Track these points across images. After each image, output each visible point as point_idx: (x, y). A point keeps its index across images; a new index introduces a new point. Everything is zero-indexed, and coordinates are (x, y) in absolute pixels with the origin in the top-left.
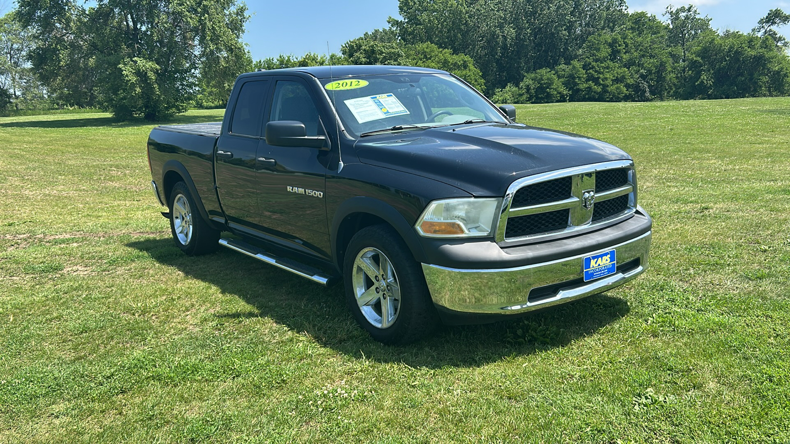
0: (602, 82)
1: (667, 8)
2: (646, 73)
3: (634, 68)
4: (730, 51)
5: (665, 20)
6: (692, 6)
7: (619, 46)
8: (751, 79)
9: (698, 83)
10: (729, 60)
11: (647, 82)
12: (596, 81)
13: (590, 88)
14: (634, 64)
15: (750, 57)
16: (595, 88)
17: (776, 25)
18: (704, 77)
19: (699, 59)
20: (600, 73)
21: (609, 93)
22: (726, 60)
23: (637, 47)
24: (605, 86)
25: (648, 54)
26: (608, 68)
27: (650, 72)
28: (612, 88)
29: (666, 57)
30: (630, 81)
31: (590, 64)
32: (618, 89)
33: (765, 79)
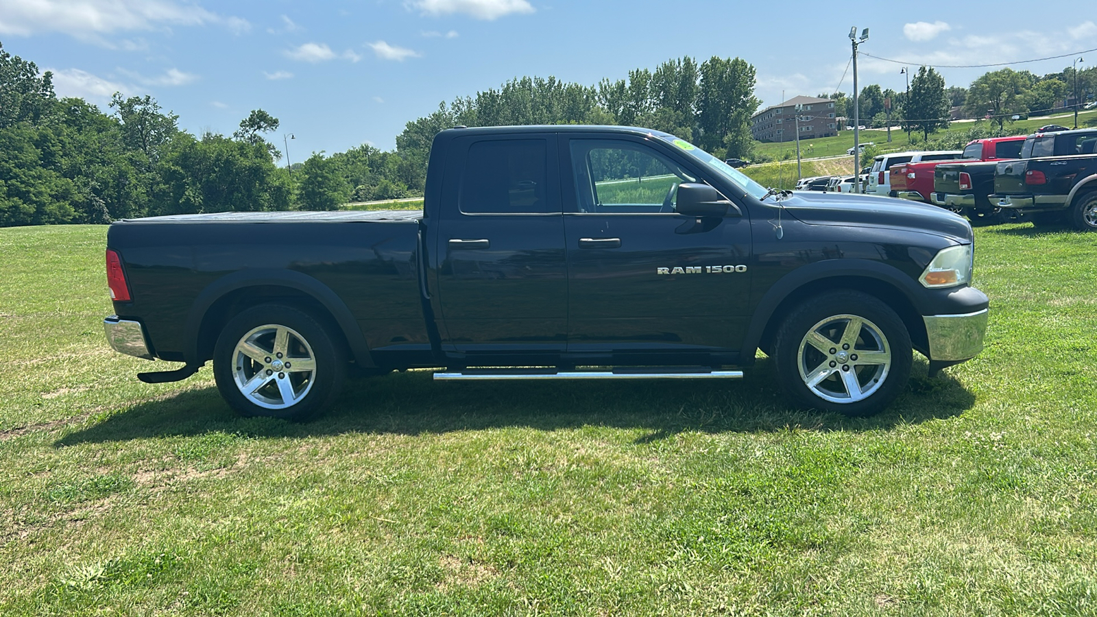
0: (34, 198)
1: (115, 96)
2: (99, 186)
3: (80, 180)
4: (218, 160)
5: (114, 113)
6: (149, 98)
7: (53, 146)
8: (249, 196)
9: (183, 200)
10: (219, 170)
11: (103, 199)
12: (24, 196)
13: (16, 207)
14: (80, 172)
15: (244, 168)
16: (24, 208)
17: (263, 129)
18: (189, 193)
19: (179, 168)
20: (28, 184)
21: (48, 214)
22: (215, 172)
23: (80, 147)
24: (40, 203)
25: (98, 160)
26: (39, 177)
27: (105, 183)
28: (52, 208)
29: (125, 165)
30: (79, 198)
31: (11, 171)
32: (63, 209)
33: (267, 196)
